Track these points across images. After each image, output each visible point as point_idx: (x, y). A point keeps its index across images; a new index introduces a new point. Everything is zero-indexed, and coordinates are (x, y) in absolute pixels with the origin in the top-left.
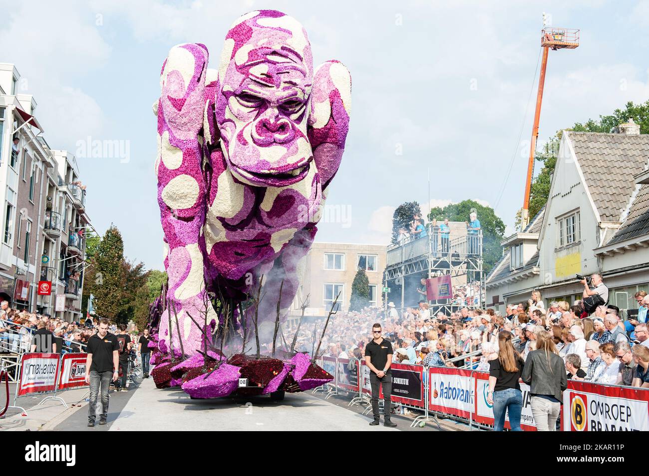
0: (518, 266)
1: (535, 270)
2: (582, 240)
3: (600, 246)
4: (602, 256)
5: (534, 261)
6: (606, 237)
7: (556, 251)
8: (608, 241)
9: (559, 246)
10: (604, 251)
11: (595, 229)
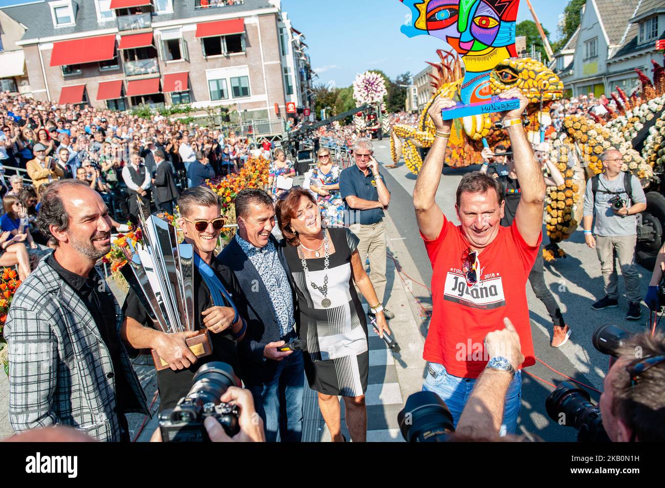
0: (561, 69)
1: (571, 72)
2: (599, 54)
3: (609, 58)
4: (609, 64)
5: (571, 66)
6: (611, 53)
7: (585, 61)
8: (613, 56)
9: (586, 58)
10: (611, 62)
11: (606, 49)
